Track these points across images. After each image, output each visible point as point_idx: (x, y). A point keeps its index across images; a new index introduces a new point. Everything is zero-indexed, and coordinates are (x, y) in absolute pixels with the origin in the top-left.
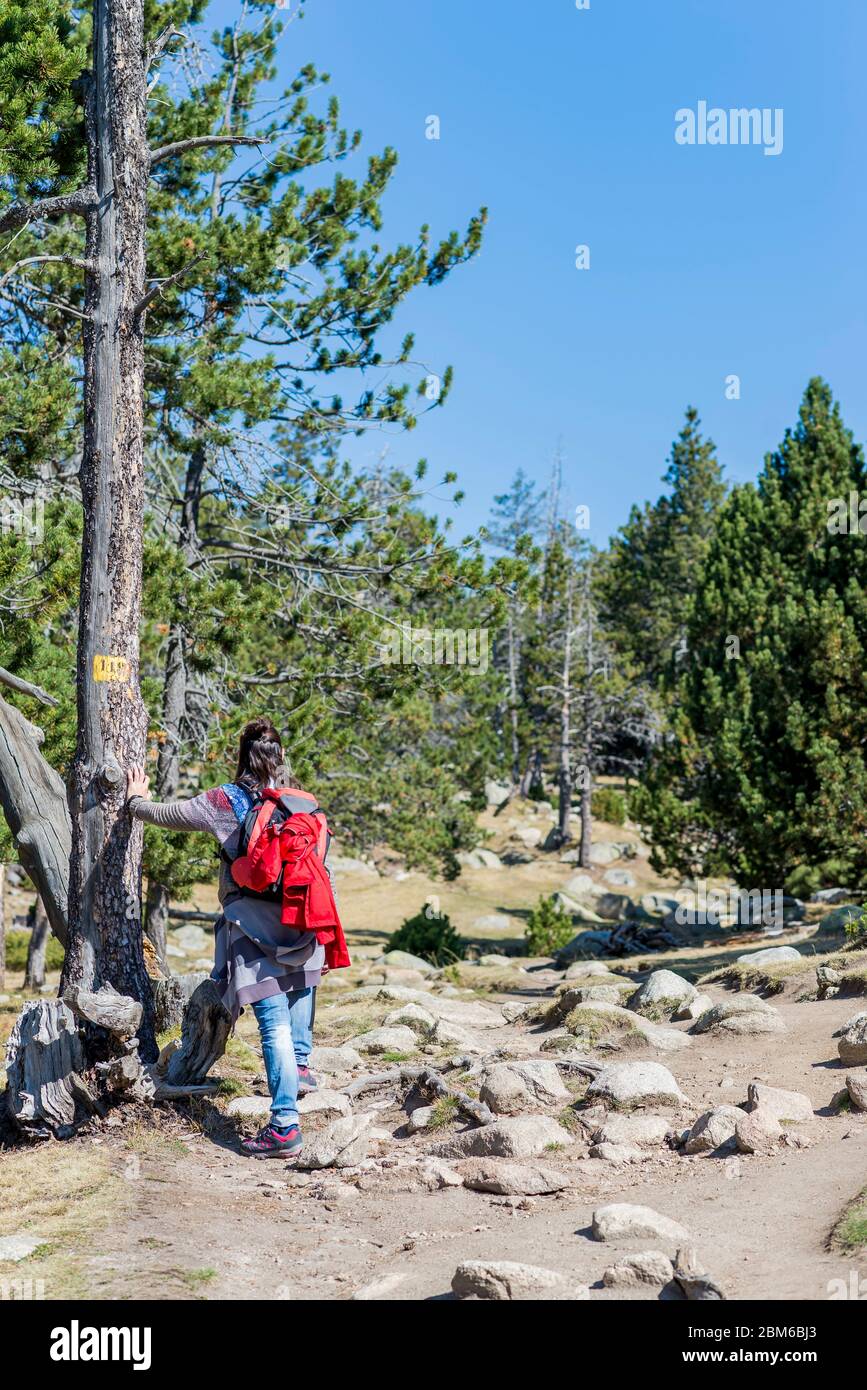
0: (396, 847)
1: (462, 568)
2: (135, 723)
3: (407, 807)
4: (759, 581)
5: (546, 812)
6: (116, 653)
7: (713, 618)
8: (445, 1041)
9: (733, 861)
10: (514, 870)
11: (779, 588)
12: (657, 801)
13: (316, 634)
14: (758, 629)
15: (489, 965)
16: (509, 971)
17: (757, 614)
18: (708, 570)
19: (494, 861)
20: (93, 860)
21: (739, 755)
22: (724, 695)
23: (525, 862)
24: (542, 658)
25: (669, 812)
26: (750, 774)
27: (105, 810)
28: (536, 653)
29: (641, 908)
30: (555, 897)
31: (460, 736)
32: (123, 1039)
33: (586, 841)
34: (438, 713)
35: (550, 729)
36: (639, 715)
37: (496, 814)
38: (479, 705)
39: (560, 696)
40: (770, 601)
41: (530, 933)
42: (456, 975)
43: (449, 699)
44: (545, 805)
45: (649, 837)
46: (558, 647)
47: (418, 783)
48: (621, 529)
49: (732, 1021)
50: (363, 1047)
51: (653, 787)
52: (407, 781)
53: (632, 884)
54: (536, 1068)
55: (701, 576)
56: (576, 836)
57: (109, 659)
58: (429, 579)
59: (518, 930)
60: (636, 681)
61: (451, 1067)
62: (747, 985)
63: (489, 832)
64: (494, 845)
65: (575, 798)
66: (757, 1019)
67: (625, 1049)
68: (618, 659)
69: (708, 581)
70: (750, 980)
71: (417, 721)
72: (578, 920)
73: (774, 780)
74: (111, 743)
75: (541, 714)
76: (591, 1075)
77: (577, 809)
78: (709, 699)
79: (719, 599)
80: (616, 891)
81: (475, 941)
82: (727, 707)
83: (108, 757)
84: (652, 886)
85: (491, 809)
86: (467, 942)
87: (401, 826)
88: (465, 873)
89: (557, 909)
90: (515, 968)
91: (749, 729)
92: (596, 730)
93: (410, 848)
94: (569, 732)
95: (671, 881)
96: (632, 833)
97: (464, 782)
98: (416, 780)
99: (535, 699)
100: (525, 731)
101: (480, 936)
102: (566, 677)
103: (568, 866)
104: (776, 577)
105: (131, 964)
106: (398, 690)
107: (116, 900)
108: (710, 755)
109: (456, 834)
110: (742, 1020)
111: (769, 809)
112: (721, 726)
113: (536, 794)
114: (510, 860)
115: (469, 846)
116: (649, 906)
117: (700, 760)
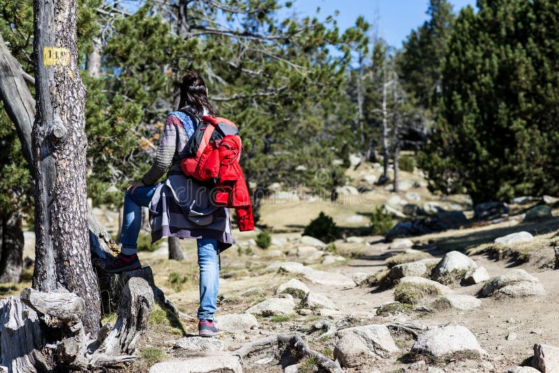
0: (307, 186)
1: (327, 35)
2: (75, 95)
3: (312, 167)
4: (478, 48)
5: (378, 167)
6: (59, 45)
7: (454, 70)
8: (314, 306)
9: (468, 186)
10: (364, 195)
11: (488, 51)
12: (430, 159)
13: (253, 74)
14: (478, 71)
15: (352, 242)
16: (361, 246)
17: (477, 64)
18: (450, 47)
19: (354, 191)
20: (49, 195)
21: (474, 131)
22: (463, 105)
23: (369, 190)
24: (374, 97)
25: (436, 164)
26: (480, 140)
27: (55, 158)
28: (370, 95)
29: (423, 210)
30: (383, 207)
31: (336, 134)
32: (70, 324)
33: (397, 180)
34: (327, 124)
35: (378, 130)
36: (419, 121)
37: (355, 169)
38: (344, 120)
39: (382, 114)
40: (484, 57)
41: (372, 224)
42: (334, 248)
43: (332, 117)
44: (377, 165)
45: (427, 176)
46: (381, 92)
47: (317, 156)
48: (407, 37)
49: (508, 288)
50: (259, 312)
51: (428, 152)
52: (311, 155)
53: (419, 199)
54: (374, 331)
55: (448, 51)
56: (392, 177)
57: (55, 50)
58: (310, 41)
59: (365, 222)
60: (417, 105)
61: (314, 329)
62: (503, 257)
63: (352, 177)
64: (354, 183)
65: (390, 161)
66: (525, 286)
67: (435, 310)
68: (409, 95)
69: (451, 52)
70: (505, 253)
71: (315, 126)
72: (394, 216)
73: (493, 143)
74: (58, 110)
75: (373, 123)
76: (413, 333)
77: (392, 166)
78: (456, 106)
79: (457, 61)
80: (412, 203)
81: (347, 228)
82: (464, 110)
83: (55, 120)
84: (428, 200)
85: (352, 168)
86: (342, 229)
87: (309, 176)
88: (340, 197)
89: (384, 212)
90: (364, 243)
91: (479, 118)
92: (399, 128)
93: (314, 185)
94: (387, 130)
95: (438, 197)
96: (419, 175)
97: (339, 155)
98: (316, 154)
99: (371, 116)
100: (366, 131)
101: (349, 226)
102: (384, 105)
103: (388, 192)
104: (487, 45)
105: (80, 268)
106: (296, 100)
107: (67, 223)
108: (456, 136)
109: (335, 178)
110: (515, 287)
111: (491, 157)
112: (462, 119)
113: (373, 160)
114: (362, 190)
115: (342, 184)
116: (427, 208)
117: (450, 138)
